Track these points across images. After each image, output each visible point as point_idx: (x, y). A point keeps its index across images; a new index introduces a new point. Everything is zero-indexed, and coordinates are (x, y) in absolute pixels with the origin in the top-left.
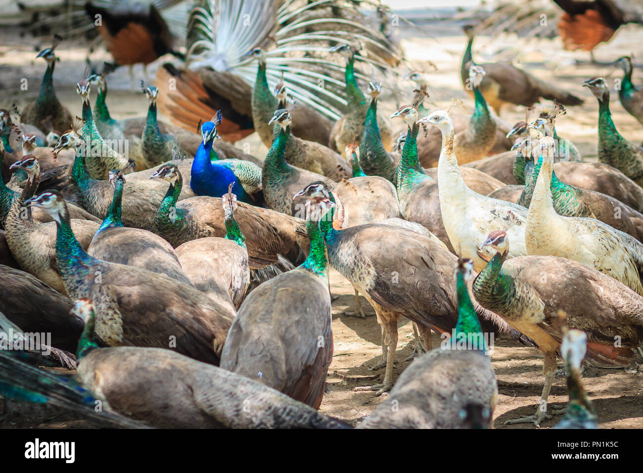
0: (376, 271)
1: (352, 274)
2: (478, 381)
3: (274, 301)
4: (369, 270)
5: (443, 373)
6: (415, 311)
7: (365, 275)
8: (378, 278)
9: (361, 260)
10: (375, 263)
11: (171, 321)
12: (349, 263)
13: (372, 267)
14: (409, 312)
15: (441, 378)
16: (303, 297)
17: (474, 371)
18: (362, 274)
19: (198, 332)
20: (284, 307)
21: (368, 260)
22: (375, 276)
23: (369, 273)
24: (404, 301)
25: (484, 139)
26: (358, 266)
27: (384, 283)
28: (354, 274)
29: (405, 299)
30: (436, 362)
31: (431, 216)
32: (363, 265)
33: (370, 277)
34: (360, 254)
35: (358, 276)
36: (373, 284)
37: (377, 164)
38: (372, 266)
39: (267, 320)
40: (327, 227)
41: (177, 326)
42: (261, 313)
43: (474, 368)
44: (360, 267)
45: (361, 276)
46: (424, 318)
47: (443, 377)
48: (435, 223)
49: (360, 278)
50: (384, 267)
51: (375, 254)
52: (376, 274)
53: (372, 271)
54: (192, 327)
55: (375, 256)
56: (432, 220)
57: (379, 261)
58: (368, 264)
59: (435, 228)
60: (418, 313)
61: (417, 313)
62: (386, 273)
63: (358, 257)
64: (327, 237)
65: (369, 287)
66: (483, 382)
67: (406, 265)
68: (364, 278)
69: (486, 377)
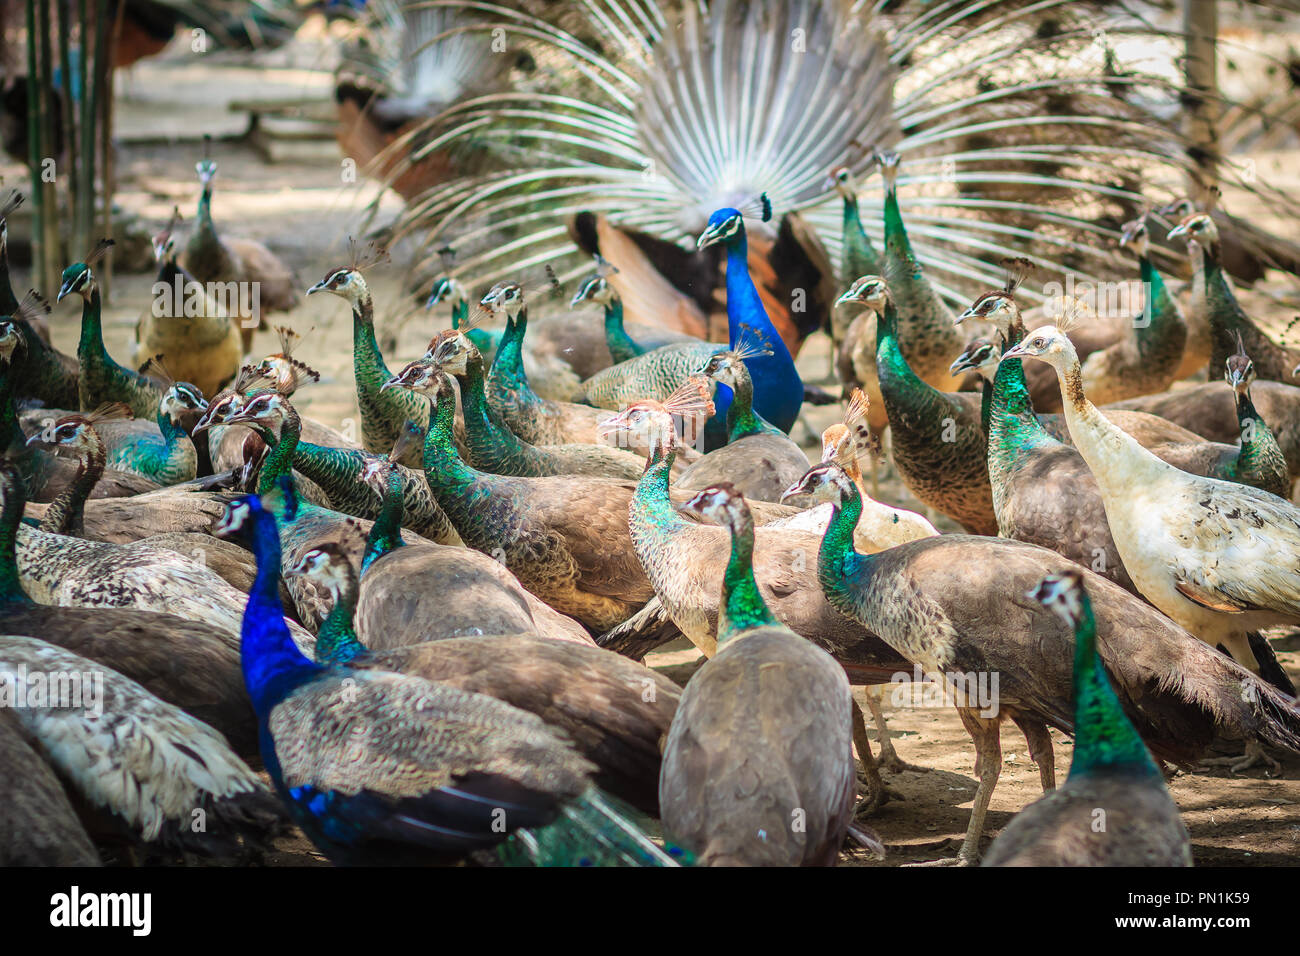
0: (954, 627)
1: (906, 639)
2: (1151, 851)
3: (758, 690)
4: (940, 625)
5: (1077, 840)
6: (1041, 700)
7: (933, 637)
8: (959, 639)
9: (922, 608)
10: (950, 609)
11: (570, 721)
12: (899, 617)
13: (946, 620)
14: (1028, 703)
15: (1073, 849)
16: (810, 679)
17: (1142, 832)
18: (926, 635)
19: (628, 728)
20: (780, 701)
21: (935, 605)
22: (952, 636)
23: (940, 631)
24: (1016, 681)
25: (1161, 361)
26: (917, 620)
27: (974, 649)
28: (910, 639)
29: (1018, 677)
30: (1063, 816)
31: (1053, 518)
32: (926, 617)
33: (942, 640)
34: (919, 595)
35: (918, 642)
36: (951, 654)
37: (928, 429)
38: (944, 616)
39: (752, 728)
40: (843, 550)
41: (584, 727)
42: (736, 715)
43: (1143, 825)
44: (921, 622)
45: (925, 640)
46: (1060, 712)
47: (1078, 847)
48: (1062, 530)
49: (923, 645)
50: (970, 617)
51: (949, 592)
52: (955, 633)
53: (947, 626)
54: (614, 723)
55: (948, 597)
56: (1056, 525)
57: (958, 605)
58: (936, 614)
59: (1063, 541)
60: (1048, 704)
61: (1044, 702)
62: (975, 628)
63: (914, 603)
64: (846, 569)
65: (942, 660)
66: (1160, 853)
67: (1013, 608)
68: (931, 643)
69: (1168, 841)
